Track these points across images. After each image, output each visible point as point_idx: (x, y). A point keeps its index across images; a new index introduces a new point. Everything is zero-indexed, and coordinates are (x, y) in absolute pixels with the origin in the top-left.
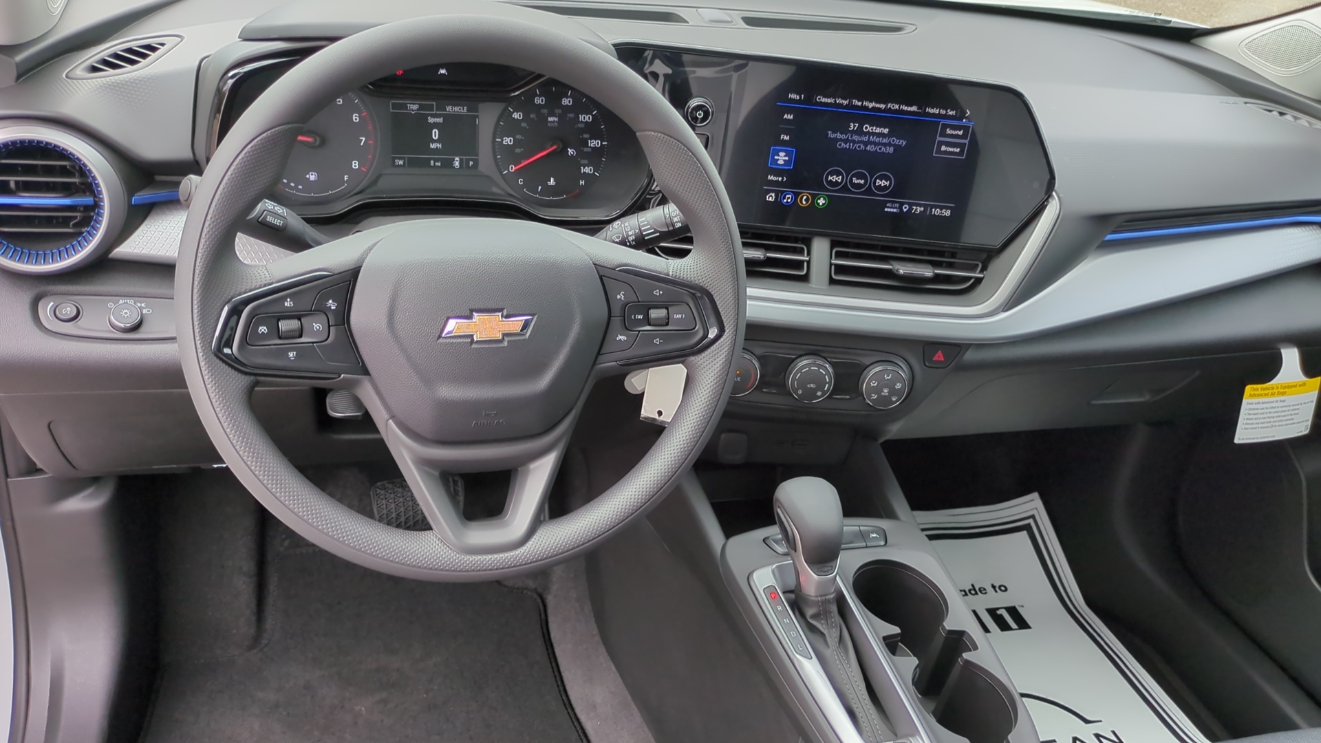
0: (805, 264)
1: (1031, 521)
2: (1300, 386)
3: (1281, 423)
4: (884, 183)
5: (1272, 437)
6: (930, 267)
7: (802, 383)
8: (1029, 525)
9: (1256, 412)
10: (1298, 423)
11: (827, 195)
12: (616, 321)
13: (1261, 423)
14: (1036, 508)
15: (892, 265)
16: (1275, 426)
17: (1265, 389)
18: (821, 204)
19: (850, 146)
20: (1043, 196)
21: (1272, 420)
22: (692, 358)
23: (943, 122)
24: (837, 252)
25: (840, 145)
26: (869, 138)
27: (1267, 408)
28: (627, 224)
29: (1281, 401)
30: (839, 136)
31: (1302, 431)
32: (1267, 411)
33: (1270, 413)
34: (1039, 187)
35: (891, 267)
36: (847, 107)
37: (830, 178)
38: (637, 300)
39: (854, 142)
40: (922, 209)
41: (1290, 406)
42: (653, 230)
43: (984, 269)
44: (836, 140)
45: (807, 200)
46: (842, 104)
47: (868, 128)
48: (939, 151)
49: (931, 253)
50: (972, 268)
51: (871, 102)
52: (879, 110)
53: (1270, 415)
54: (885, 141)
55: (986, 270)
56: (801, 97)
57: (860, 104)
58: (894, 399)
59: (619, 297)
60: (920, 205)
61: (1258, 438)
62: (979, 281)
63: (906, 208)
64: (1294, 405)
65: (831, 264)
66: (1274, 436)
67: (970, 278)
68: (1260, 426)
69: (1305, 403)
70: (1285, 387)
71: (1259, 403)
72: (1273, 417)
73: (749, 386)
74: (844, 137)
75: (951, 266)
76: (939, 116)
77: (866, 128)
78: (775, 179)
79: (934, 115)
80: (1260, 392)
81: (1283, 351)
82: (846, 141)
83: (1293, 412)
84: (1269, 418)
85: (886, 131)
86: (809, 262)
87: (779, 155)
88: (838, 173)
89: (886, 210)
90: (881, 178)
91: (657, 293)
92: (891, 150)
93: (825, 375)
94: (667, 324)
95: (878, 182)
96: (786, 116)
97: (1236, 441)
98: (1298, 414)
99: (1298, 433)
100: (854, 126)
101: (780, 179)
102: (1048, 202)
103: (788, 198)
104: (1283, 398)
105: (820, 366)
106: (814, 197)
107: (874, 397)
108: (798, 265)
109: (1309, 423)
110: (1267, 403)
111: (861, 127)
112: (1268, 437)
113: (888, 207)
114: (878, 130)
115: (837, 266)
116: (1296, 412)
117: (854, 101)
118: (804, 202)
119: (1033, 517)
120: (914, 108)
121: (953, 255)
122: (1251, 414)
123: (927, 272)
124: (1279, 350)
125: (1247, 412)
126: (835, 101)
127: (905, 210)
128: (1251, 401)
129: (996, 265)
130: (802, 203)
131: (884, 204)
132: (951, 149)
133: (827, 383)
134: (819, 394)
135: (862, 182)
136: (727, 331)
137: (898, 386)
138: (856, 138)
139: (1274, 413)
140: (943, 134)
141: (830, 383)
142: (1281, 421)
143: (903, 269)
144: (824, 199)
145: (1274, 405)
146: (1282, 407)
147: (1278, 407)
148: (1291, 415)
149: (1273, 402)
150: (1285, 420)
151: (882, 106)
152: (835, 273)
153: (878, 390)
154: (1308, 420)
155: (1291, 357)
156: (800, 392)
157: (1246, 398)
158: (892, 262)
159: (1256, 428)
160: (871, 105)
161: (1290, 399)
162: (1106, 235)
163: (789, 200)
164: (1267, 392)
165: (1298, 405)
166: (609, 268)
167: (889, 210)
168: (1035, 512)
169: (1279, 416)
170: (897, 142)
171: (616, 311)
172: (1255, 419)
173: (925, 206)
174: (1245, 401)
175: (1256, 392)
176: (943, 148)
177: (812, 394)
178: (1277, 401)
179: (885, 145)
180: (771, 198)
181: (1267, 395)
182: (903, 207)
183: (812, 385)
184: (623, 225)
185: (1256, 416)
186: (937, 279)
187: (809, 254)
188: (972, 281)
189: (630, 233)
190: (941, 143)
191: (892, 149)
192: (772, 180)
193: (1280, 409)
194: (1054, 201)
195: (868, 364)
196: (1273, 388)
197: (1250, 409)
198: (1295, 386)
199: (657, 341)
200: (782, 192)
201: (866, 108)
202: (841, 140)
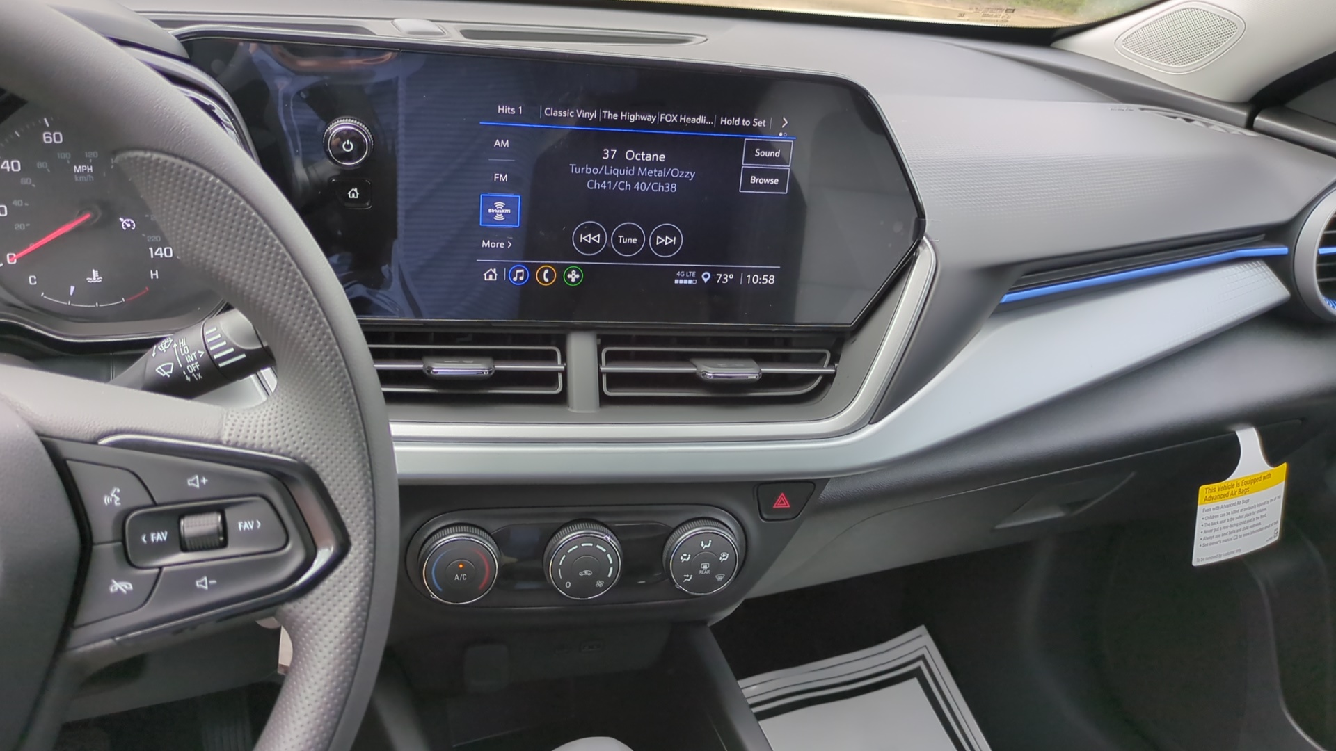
0: (560, 376)
1: (921, 664)
2: (1264, 478)
3: (1246, 532)
4: (668, 240)
5: (1237, 551)
6: (754, 363)
7: (571, 570)
8: (919, 669)
9: (1215, 520)
10: (1267, 527)
11: (582, 266)
12: (105, 550)
13: (1223, 535)
14: (926, 646)
15: (695, 366)
16: (1240, 536)
17: (1223, 488)
18: (573, 280)
19: (607, 185)
20: (910, 243)
21: (1235, 528)
22: (288, 607)
23: (748, 138)
24: (608, 353)
25: (592, 184)
26: (636, 171)
27: (1228, 514)
28: (182, 342)
29: (1244, 502)
30: (588, 170)
31: (1271, 538)
32: (1229, 517)
33: (1232, 519)
34: (901, 230)
35: (695, 369)
36: (595, 122)
37: (583, 238)
38: (149, 502)
39: (613, 179)
40: (732, 276)
41: (1255, 507)
42: (232, 350)
43: (835, 359)
44: (585, 177)
45: (550, 276)
46: (587, 119)
47: (632, 155)
48: (747, 185)
49: (754, 342)
50: (816, 360)
51: (632, 112)
52: (646, 124)
53: (1233, 523)
54: (661, 174)
55: (838, 362)
56: (517, 110)
57: (615, 116)
58: (720, 579)
59: (107, 500)
60: (728, 271)
61: (1220, 556)
62: (829, 379)
63: (706, 276)
64: (1259, 505)
65: (600, 374)
66: (1240, 550)
67: (815, 376)
68: (1221, 538)
69: (1272, 500)
70: (1247, 483)
71: (1217, 508)
72: (1237, 525)
73: (481, 587)
74: (595, 171)
75: (785, 359)
76: (741, 129)
77: (630, 155)
78: (494, 245)
79: (733, 129)
80: (1217, 493)
81: (1239, 434)
82: (600, 178)
83: (1259, 515)
84: (1231, 526)
85: (662, 157)
86: (565, 373)
87: (495, 208)
88: (593, 230)
89: (676, 281)
90: (663, 232)
91: (195, 482)
92: (673, 188)
93: (606, 553)
94: (224, 545)
95: (660, 240)
96: (497, 143)
97: (1195, 563)
98: (1265, 516)
99: (1267, 541)
100: (611, 153)
101: (502, 245)
102: (918, 253)
103: (520, 274)
104: (1245, 497)
105: (596, 541)
106: (561, 269)
107: (689, 578)
108: (548, 379)
109: (1278, 525)
110: (1228, 506)
111: (620, 154)
112: (1233, 552)
113: (680, 278)
114: (649, 157)
115: (611, 376)
116: (1263, 513)
117: (605, 112)
118: (546, 280)
119: (922, 658)
120: (701, 120)
121: (786, 343)
122: (1209, 525)
123: (749, 372)
124: (1235, 432)
125: (1205, 521)
126: (575, 114)
127: (706, 280)
128: (1207, 506)
129: (851, 353)
130: (542, 281)
131: (672, 274)
132: (766, 181)
133: (611, 565)
134: (600, 584)
135: (634, 241)
136: (355, 543)
137: (724, 557)
138: (616, 172)
139: (1237, 518)
140: (751, 158)
141: (615, 565)
142: (1247, 528)
143: (713, 371)
144: (578, 272)
145: (1236, 508)
146: (1246, 509)
147: (1241, 510)
148: (1258, 518)
149: (1234, 504)
150: (1251, 527)
151: (651, 118)
152: (609, 387)
153: (693, 567)
154: (1277, 522)
155: (1249, 440)
156: (568, 585)
157: (1202, 504)
158: (696, 362)
159: (1217, 543)
160: (632, 118)
161: (1254, 497)
162: (1002, 297)
163: (522, 278)
164: (1225, 492)
165: (1264, 504)
166: (83, 442)
167: (681, 282)
168: (924, 652)
169: (1244, 522)
170: (681, 174)
171: (103, 529)
172: (1216, 530)
173: (736, 272)
174: (1200, 508)
175: (1213, 494)
176: (754, 180)
177: (586, 586)
178: (1239, 503)
179: (663, 180)
180: (491, 276)
181: (1226, 496)
182: (703, 276)
183: (586, 572)
184: (175, 345)
185: (1216, 527)
186: (767, 381)
187: (564, 359)
188: (820, 379)
189: (190, 358)
190: (749, 173)
191: (674, 186)
192: (489, 249)
193: (1245, 513)
194: (926, 250)
195: (674, 526)
196: (1233, 486)
197: (1209, 518)
198: (1259, 479)
199: (203, 583)
200: (508, 266)
201: (626, 123)
202: (592, 176)
